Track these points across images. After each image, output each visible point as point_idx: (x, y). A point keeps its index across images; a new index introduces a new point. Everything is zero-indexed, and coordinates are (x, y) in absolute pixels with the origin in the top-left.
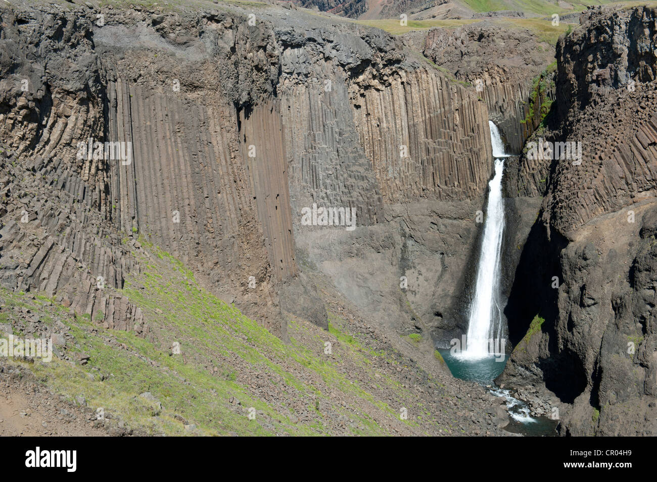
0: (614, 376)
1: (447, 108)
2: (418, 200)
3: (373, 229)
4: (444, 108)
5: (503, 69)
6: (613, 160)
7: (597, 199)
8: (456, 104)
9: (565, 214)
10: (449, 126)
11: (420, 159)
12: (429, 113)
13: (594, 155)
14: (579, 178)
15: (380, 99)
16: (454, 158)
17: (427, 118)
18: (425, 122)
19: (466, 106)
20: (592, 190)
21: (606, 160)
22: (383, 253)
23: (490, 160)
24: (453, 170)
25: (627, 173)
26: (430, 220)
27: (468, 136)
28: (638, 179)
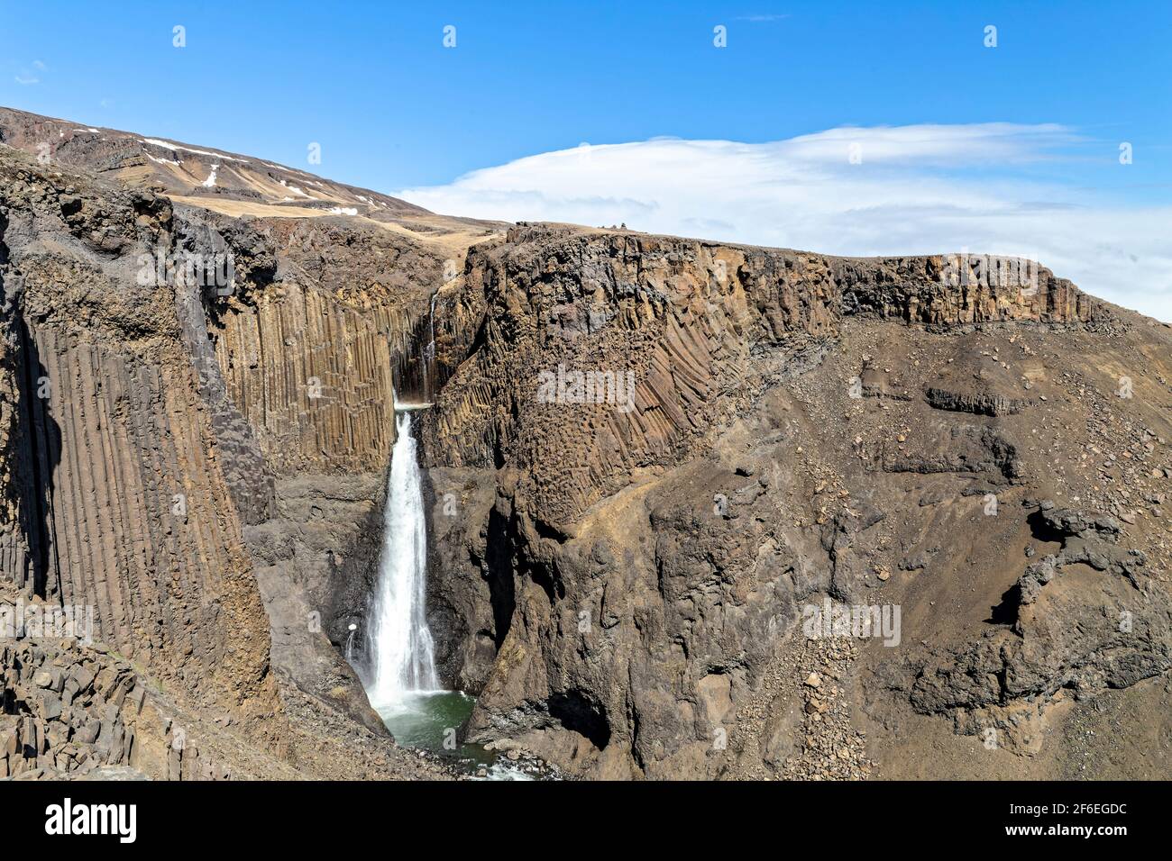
0: (659, 721)
1: (334, 340)
2: (294, 476)
3: (265, 530)
4: (330, 340)
5: (385, 287)
6: (607, 428)
7: (593, 480)
8: (347, 337)
9: (555, 500)
12: (310, 347)
13: (581, 421)
14: (568, 452)
15: (239, 325)
16: (348, 415)
17: (306, 355)
18: (303, 360)
19: (363, 341)
20: (588, 468)
21: (599, 428)
22: (280, 566)
23: (392, 417)
24: (346, 430)
25: (623, 445)
26: (311, 504)
27: (365, 382)
28: (635, 452)
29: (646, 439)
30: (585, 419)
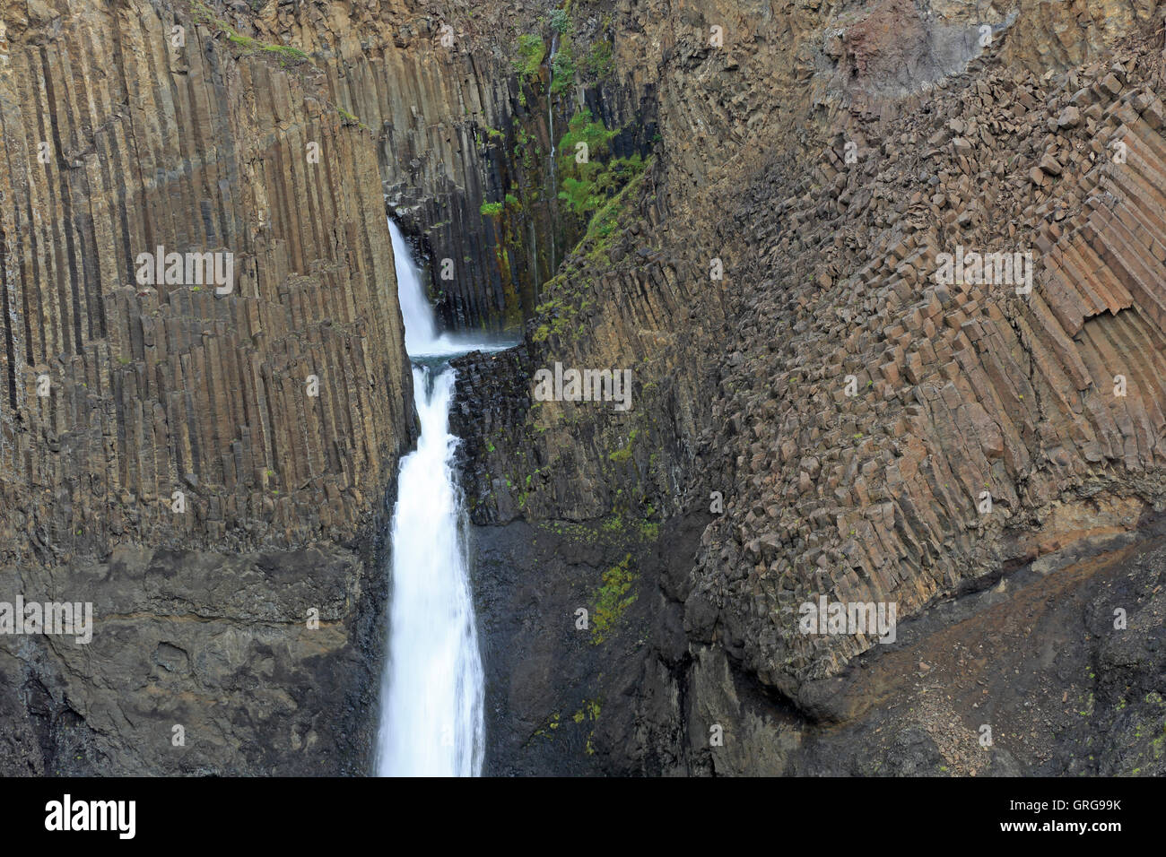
1: (211, 154)
4: (200, 152)
6: (956, 384)
7: (907, 543)
8: (249, 139)
10: (224, 230)
11: (105, 372)
12: (139, 173)
14: (831, 459)
16: (256, 368)
17: (129, 195)
19: (296, 146)
20: (889, 507)
21: (928, 381)
23: (396, 374)
24: (252, 416)
25: (1012, 435)
26: (156, 635)
27: (307, 273)
28: (1052, 456)
29: (1090, 417)
30: (890, 358)
